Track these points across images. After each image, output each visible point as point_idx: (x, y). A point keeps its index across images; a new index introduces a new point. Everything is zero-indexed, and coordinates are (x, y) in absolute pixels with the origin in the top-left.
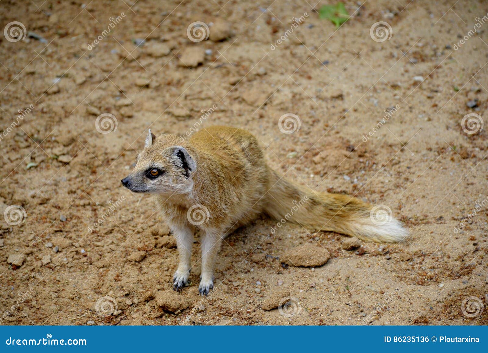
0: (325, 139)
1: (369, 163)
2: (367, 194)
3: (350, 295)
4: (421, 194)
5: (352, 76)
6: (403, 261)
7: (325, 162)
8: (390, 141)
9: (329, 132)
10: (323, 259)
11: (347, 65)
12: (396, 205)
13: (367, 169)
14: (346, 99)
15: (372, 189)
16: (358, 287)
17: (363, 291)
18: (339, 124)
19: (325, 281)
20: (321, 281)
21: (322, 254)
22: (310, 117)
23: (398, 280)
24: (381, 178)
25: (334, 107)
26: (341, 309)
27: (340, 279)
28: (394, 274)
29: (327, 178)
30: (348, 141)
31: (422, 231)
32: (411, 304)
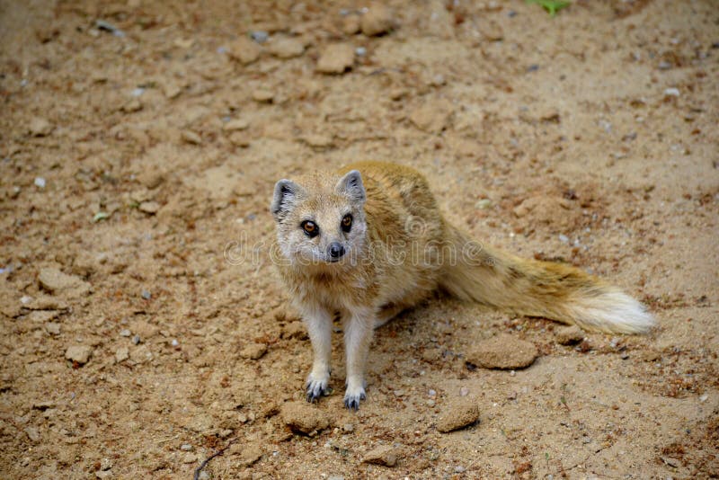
0: (532, 180)
1: (597, 217)
2: (593, 262)
3: (568, 411)
4: (674, 263)
5: (573, 87)
6: (646, 361)
7: (532, 214)
8: (629, 185)
9: (537, 170)
10: (529, 358)
11: (566, 72)
12: (638, 278)
13: (594, 225)
14: (564, 121)
15: (601, 255)
16: (580, 400)
17: (587, 405)
18: (553, 158)
19: (531, 390)
20: (525, 389)
21: (526, 350)
22: (511, 148)
23: (639, 389)
24: (615, 239)
25: (545, 133)
26: (553, 431)
27: (553, 388)
28: (633, 381)
29: (534, 238)
30: (566, 184)
31: (675, 317)
32: (658, 424)
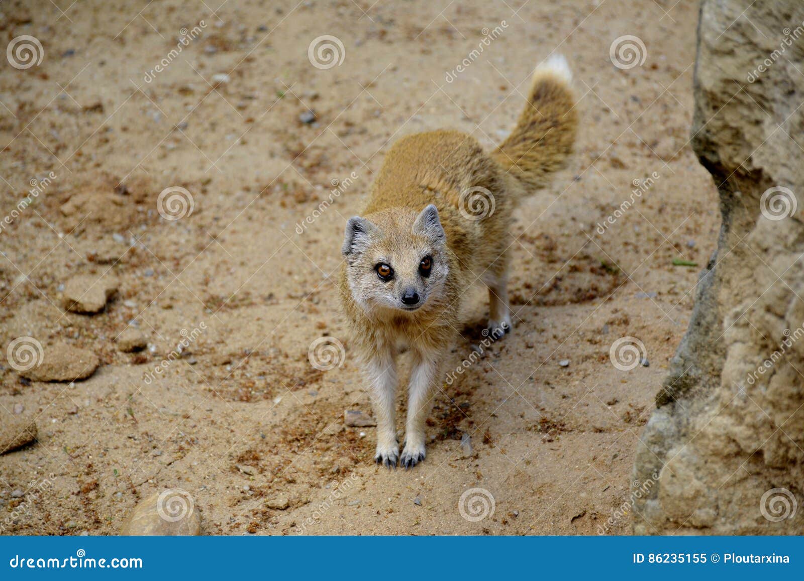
0: (79, 175)
1: (152, 214)
2: (152, 262)
3: (135, 423)
4: (238, 260)
5: (114, 73)
6: (215, 365)
7: (81, 212)
8: (185, 178)
9: (83, 164)
10: (89, 368)
11: (106, 57)
12: (201, 277)
13: (150, 222)
14: (108, 110)
15: (160, 255)
16: (147, 410)
17: (156, 415)
18: (100, 151)
19: (93, 401)
20: (87, 402)
21: (85, 360)
22: (52, 141)
23: (210, 395)
24: (173, 237)
25: (89, 124)
26: (120, 445)
27: (117, 399)
28: (203, 386)
29: (85, 238)
30: (117, 179)
31: (244, 318)
32: (232, 431)
